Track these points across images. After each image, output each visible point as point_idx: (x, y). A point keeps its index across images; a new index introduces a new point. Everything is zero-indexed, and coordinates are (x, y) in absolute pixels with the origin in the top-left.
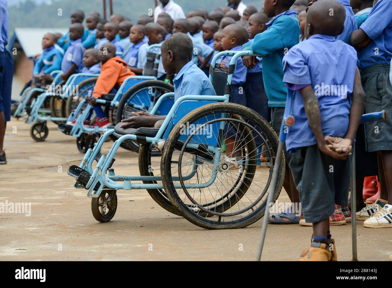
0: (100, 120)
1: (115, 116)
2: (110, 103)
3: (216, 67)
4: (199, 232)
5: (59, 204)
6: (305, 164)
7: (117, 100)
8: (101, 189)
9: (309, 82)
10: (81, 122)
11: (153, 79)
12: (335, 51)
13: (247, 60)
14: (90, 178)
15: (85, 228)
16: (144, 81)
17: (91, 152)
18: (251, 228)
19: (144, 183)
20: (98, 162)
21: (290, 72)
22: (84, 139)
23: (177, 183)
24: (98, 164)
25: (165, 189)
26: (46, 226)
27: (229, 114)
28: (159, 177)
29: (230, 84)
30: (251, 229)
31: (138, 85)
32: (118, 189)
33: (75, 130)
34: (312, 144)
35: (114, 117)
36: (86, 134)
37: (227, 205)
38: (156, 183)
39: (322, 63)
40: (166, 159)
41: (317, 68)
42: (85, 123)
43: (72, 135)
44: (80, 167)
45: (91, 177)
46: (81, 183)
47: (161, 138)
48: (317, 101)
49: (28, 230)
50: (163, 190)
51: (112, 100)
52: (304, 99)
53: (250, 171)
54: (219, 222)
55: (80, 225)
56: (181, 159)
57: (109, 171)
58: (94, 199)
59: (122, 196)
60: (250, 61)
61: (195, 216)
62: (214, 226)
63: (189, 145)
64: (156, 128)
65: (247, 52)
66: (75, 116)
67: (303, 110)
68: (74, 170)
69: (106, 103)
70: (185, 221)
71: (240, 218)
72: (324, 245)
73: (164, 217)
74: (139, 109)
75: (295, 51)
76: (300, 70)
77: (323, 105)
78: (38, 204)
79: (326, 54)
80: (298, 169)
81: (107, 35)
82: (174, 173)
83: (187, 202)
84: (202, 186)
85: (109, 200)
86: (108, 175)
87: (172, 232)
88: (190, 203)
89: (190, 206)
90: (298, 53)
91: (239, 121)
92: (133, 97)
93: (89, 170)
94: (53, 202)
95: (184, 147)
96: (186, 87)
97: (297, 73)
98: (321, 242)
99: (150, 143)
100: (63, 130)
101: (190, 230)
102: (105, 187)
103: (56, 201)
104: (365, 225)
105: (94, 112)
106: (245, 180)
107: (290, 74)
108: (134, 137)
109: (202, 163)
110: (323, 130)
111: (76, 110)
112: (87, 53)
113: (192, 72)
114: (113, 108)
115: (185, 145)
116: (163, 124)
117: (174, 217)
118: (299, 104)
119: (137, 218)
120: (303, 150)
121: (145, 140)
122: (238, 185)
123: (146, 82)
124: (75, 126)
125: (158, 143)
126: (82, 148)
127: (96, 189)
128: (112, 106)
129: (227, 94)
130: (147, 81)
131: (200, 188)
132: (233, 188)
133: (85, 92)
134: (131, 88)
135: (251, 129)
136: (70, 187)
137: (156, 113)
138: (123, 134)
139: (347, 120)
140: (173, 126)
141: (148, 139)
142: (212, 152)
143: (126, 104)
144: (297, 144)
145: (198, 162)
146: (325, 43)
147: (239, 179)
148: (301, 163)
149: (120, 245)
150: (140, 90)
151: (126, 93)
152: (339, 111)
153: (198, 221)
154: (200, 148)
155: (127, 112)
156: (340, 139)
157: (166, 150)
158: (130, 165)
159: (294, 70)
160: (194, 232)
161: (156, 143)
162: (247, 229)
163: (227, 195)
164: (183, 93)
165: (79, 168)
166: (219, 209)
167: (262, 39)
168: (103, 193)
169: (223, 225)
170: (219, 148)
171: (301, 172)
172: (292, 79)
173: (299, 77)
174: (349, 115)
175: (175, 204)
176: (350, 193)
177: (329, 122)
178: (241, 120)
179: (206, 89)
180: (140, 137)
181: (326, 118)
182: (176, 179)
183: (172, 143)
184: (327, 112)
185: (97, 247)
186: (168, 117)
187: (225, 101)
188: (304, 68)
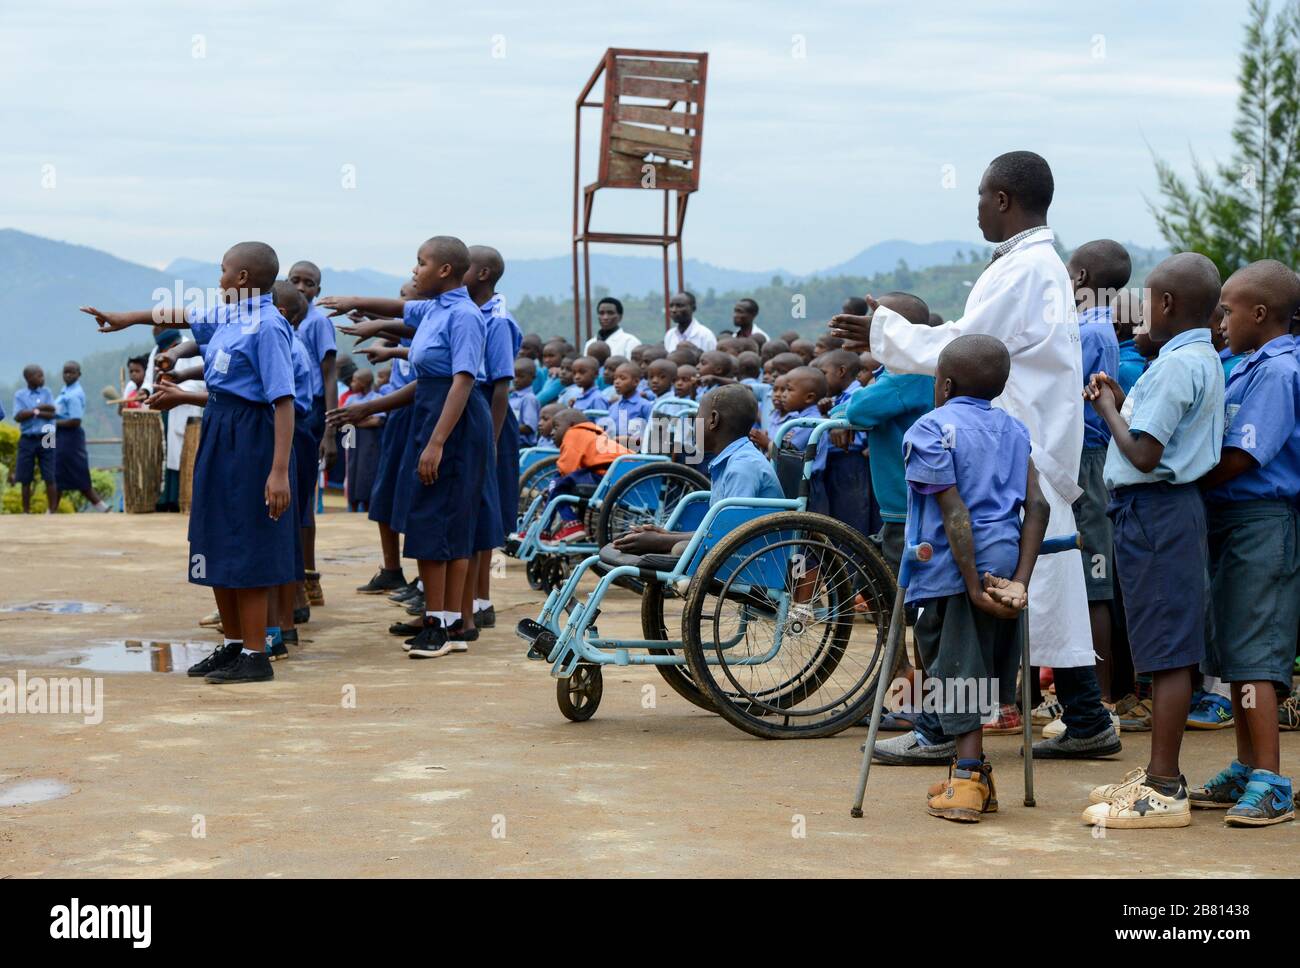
0: (567, 525)
1: (595, 524)
2: (588, 502)
3: (782, 447)
4: (751, 744)
5: (499, 684)
6: (944, 629)
7: (599, 497)
8: (574, 664)
9: (954, 481)
10: (535, 536)
11: (664, 461)
12: (995, 425)
13: (839, 435)
14: (555, 643)
15: (545, 732)
16: (648, 464)
17: (557, 596)
18: (843, 737)
19: (651, 654)
20: (570, 614)
21: (918, 461)
22: (539, 565)
23: (710, 655)
24: (570, 619)
25: (689, 665)
26: (477, 725)
27: (806, 532)
28: (678, 643)
29: (808, 478)
30: (844, 740)
31: (636, 471)
32: (606, 664)
33: (524, 549)
34: (957, 592)
35: (593, 527)
36: (544, 557)
37: (800, 694)
38: (672, 653)
39: (975, 446)
40: (693, 611)
41: (967, 455)
42: (543, 537)
43: (519, 558)
44: (538, 621)
45: (558, 641)
46: (539, 651)
47: (684, 572)
48: (967, 514)
49: (445, 733)
50: (686, 667)
51: (590, 497)
52: (943, 510)
53: (841, 635)
54: (786, 727)
55: (537, 725)
56: (718, 612)
57: (590, 630)
58: (561, 681)
59: (610, 673)
60: (843, 437)
61: (743, 714)
62: (776, 733)
63: (735, 588)
64: (676, 556)
65: (840, 421)
66: (524, 525)
67: (941, 531)
68: (527, 627)
69: (580, 501)
70: (722, 722)
71: (823, 720)
72: (976, 775)
73: (685, 714)
74: (638, 513)
75: (925, 424)
76: (938, 458)
77: (976, 521)
78: (461, 683)
79: (980, 431)
80: (931, 639)
81: (578, 379)
82: (706, 635)
83: (728, 688)
84: (756, 660)
85: (588, 681)
86: (587, 639)
87: (702, 743)
88: (733, 690)
89: (732, 695)
90: (934, 429)
91: (823, 544)
92: (628, 492)
93: (553, 627)
94: (489, 682)
95: (724, 590)
96: (732, 481)
97: (933, 463)
98: (971, 770)
99: (663, 582)
100: (504, 549)
101: (732, 740)
102: (582, 659)
103: (493, 678)
104: (1044, 735)
105: (558, 515)
106: (832, 650)
107: (919, 466)
108: (636, 570)
109: (755, 619)
110: (978, 566)
111: (526, 514)
112: (545, 412)
113: (745, 456)
114: (593, 510)
115: (725, 587)
116: (686, 549)
117: (703, 714)
118: (934, 520)
119: (637, 715)
120: (941, 603)
121: (655, 577)
122: (820, 659)
123: (652, 466)
124: (525, 542)
125: (679, 583)
126: (536, 581)
127: (566, 662)
128: (590, 508)
129: (803, 496)
130: (654, 463)
131: (751, 664)
132: (811, 664)
133: (542, 479)
134: (626, 475)
135: (845, 559)
136: (516, 653)
137: (674, 528)
138: (617, 565)
139: (1015, 549)
140: (706, 552)
141: (660, 574)
142: (775, 601)
143: (615, 504)
144: (929, 591)
145: (747, 618)
146: (978, 413)
147: (821, 649)
148: (938, 627)
149: (609, 766)
150: (640, 480)
151: (616, 484)
152: (1003, 533)
153: (747, 725)
154: (752, 592)
155: (616, 518)
156: (1007, 581)
157: (692, 595)
158: (621, 613)
159: (927, 459)
160: (741, 742)
161: (675, 583)
162: (836, 740)
163: (798, 677)
164: (726, 491)
165: (536, 623)
166: (787, 700)
167: (865, 398)
168: (579, 669)
169: (793, 733)
170: (787, 594)
171: (937, 642)
172: (923, 475)
173: (937, 471)
174: (1020, 541)
175: (707, 692)
176: (1020, 673)
177: (987, 553)
178: (827, 542)
179: (768, 488)
180: (644, 570)
181: (982, 546)
182: (709, 646)
183: (703, 583)
184: (983, 535)
185: (568, 767)
186: (696, 536)
187: (800, 510)
188: (945, 454)
